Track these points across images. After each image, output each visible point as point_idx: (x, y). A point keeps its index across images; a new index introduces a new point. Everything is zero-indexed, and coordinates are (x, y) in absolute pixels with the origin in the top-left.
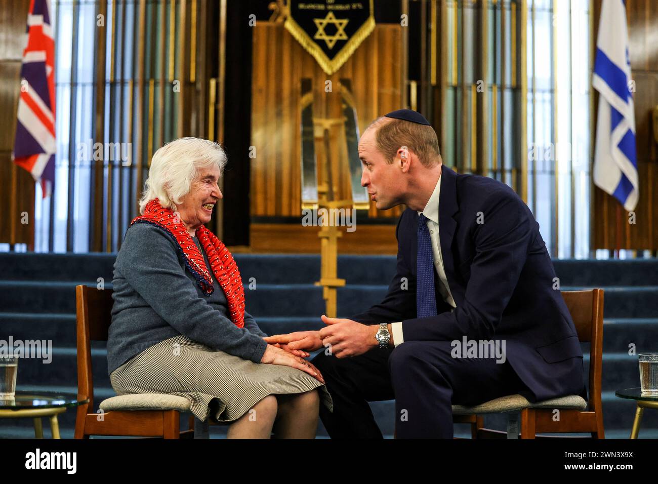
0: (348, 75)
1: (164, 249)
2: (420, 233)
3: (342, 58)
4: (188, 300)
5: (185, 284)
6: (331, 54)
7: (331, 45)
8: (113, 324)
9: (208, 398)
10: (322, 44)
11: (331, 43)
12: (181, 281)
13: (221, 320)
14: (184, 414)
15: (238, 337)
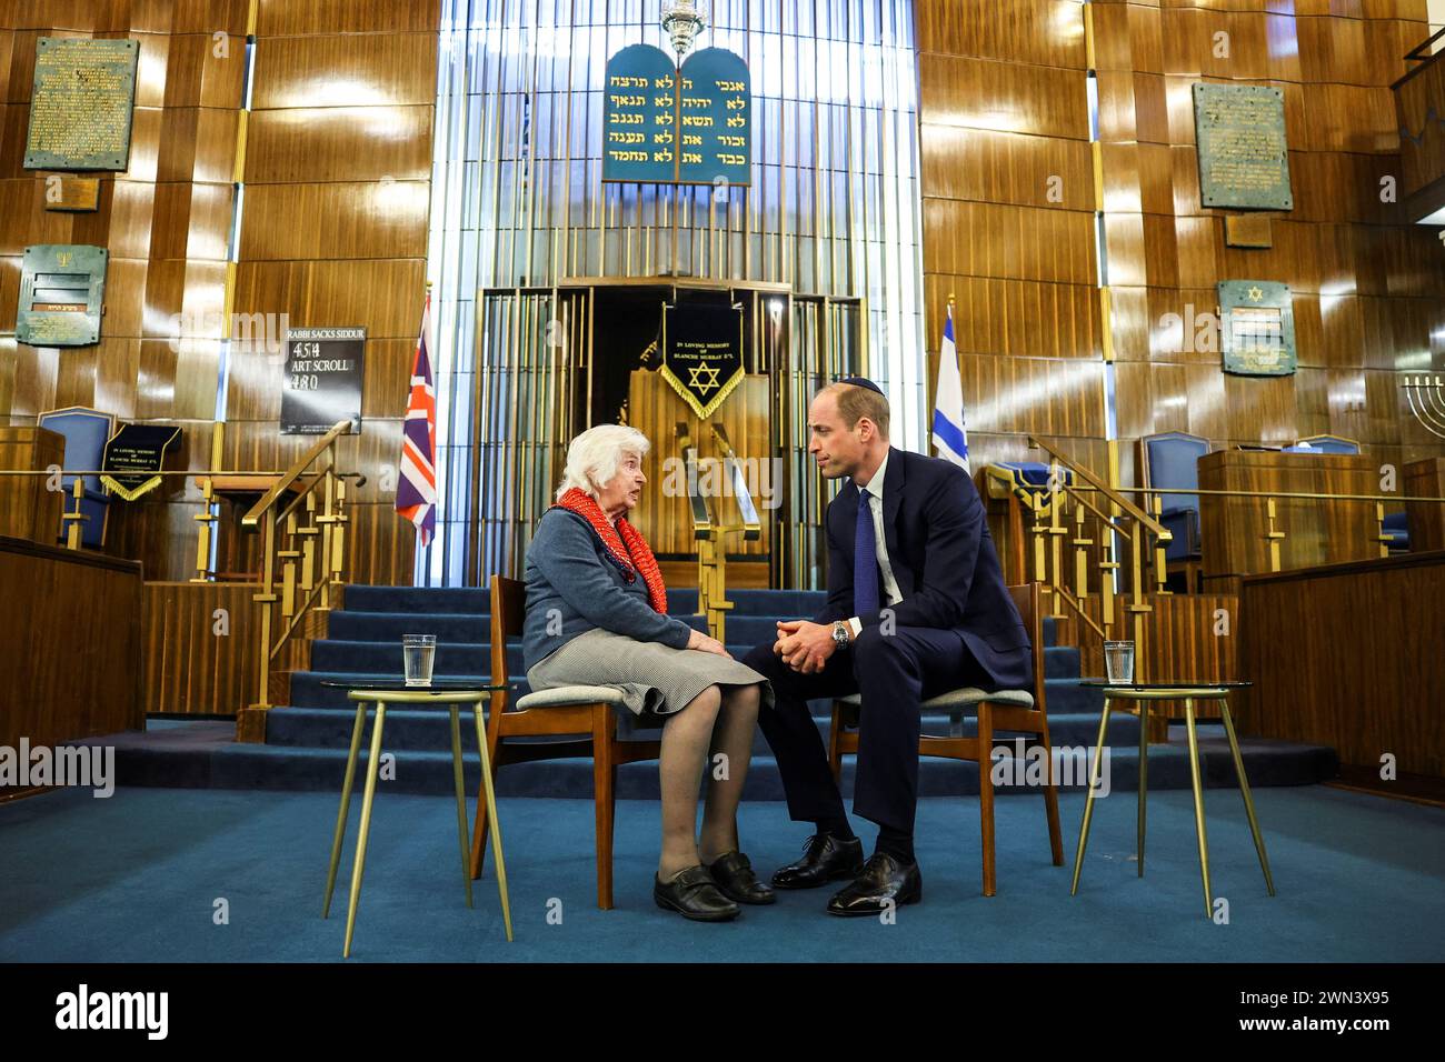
0: (720, 420)
1: (578, 536)
2: (860, 510)
3: (715, 404)
4: (603, 589)
5: (600, 573)
6: (704, 400)
7: (704, 393)
8: (529, 617)
9: (645, 688)
10: (695, 391)
11: (704, 389)
12: (596, 570)
13: (640, 607)
14: (615, 708)
15: (659, 624)
